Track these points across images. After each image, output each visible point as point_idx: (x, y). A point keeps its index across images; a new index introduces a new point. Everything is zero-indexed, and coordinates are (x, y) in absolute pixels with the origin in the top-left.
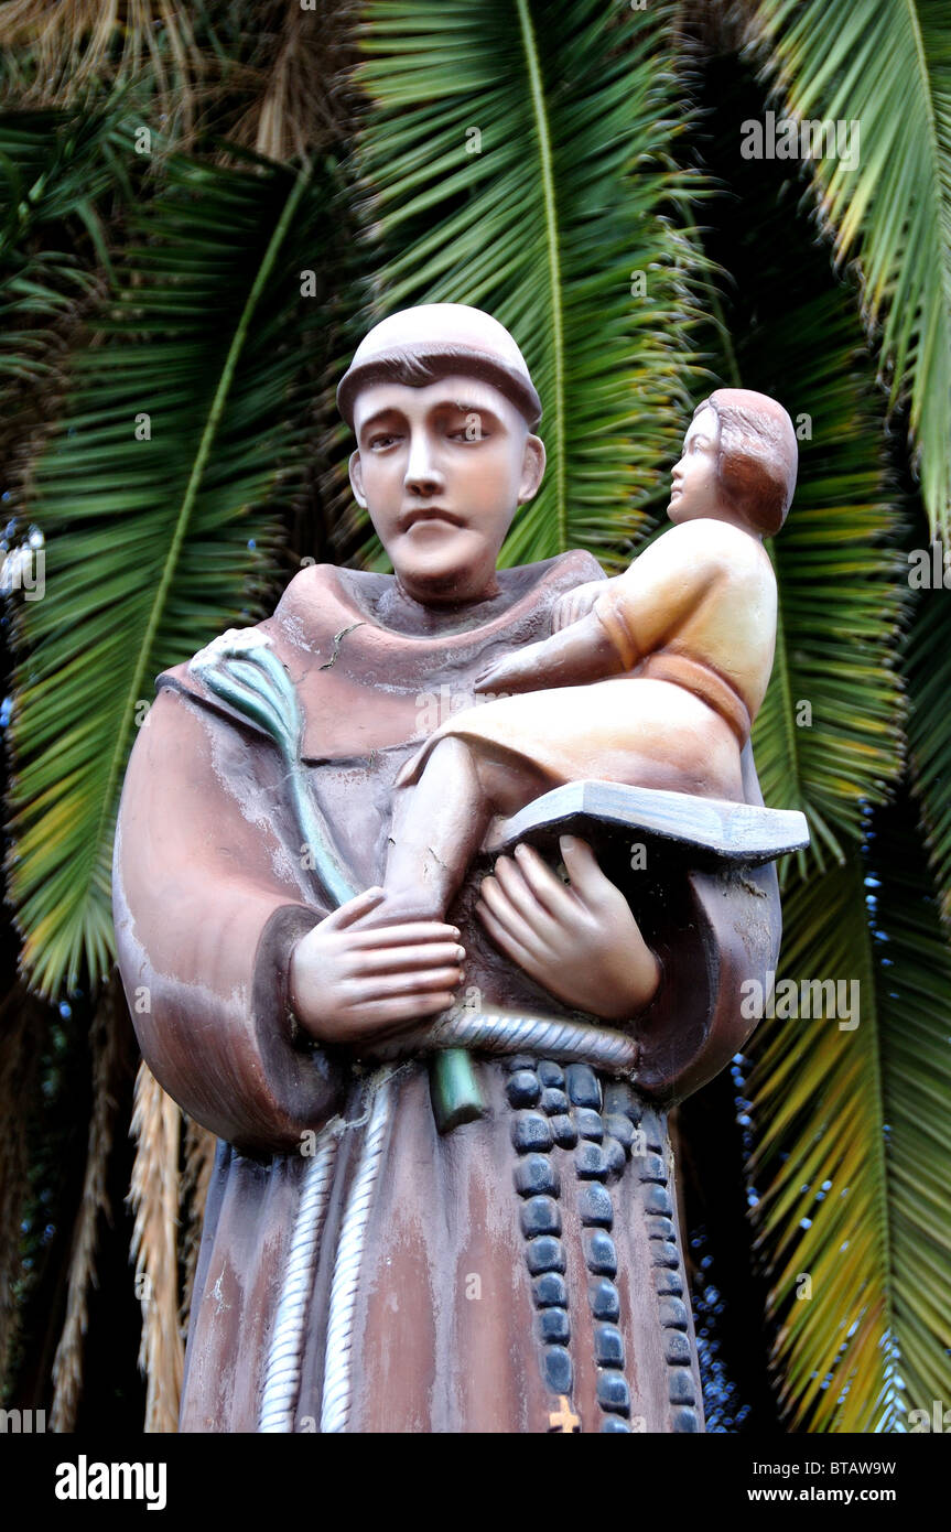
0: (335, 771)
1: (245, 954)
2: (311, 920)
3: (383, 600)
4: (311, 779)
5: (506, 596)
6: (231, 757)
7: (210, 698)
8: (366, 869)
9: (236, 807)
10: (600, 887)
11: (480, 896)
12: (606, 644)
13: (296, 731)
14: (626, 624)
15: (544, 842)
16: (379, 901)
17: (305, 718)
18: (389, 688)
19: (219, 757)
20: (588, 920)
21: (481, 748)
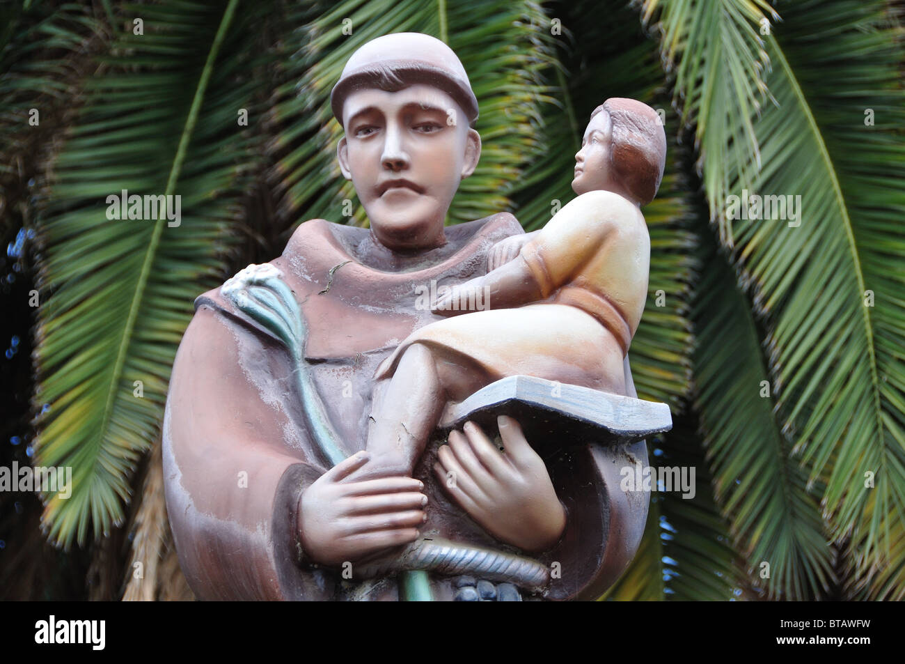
0: (330, 368)
1: (267, 499)
2: (314, 475)
3: (361, 246)
4: (312, 373)
5: (451, 245)
6: (253, 356)
7: (237, 313)
8: (353, 438)
9: (256, 392)
10: (527, 454)
11: (437, 459)
12: (529, 279)
13: (301, 338)
14: (545, 265)
15: (486, 420)
16: (365, 461)
17: (308, 328)
18: (369, 308)
19: (244, 357)
20: (518, 478)
21: (439, 352)
